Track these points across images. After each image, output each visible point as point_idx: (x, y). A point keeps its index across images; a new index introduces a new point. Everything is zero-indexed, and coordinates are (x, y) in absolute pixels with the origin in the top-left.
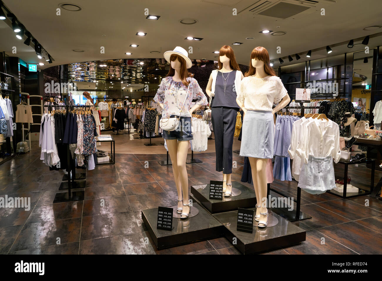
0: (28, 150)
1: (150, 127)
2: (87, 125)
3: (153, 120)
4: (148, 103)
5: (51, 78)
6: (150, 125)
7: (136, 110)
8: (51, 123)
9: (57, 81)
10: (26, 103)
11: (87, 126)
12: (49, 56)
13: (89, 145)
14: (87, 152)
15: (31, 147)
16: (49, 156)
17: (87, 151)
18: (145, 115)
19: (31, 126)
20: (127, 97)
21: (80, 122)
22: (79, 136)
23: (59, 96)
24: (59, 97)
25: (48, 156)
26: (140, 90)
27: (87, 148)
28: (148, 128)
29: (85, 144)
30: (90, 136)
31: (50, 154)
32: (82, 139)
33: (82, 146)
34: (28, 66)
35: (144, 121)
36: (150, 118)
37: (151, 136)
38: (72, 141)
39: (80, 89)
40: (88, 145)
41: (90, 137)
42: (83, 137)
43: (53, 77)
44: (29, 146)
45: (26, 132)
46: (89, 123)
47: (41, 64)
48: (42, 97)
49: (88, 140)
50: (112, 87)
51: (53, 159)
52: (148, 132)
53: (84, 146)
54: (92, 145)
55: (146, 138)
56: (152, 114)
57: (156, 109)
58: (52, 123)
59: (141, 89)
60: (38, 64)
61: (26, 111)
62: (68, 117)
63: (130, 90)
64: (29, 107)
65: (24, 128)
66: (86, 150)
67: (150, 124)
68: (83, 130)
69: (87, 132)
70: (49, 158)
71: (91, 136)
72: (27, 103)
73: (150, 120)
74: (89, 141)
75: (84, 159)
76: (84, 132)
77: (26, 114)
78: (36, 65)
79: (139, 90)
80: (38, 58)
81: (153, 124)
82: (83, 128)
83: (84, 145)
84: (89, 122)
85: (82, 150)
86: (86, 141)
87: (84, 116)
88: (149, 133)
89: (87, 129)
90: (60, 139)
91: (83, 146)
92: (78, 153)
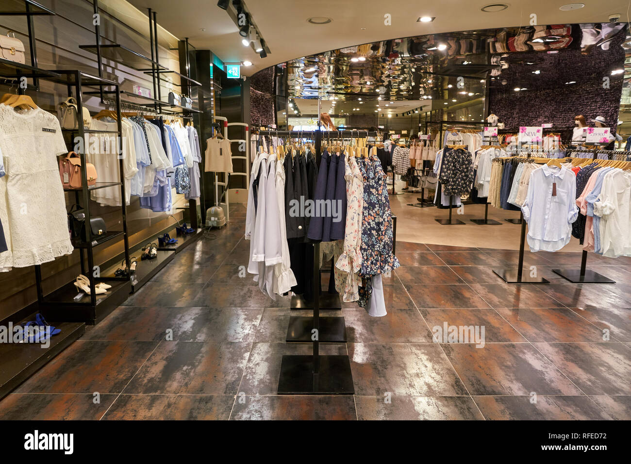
0: (224, 224)
1: (453, 186)
2: (373, 187)
3: (459, 171)
4: (438, 135)
5: (261, 94)
6: (453, 181)
7: (416, 150)
8: (276, 181)
9: (270, 98)
10: (221, 136)
11: (373, 191)
12: (262, 42)
13: (377, 248)
14: (371, 268)
15: (229, 216)
16: (271, 273)
17: (372, 263)
18: (443, 160)
19: (230, 176)
20: (382, 127)
21: (355, 179)
22: (353, 219)
23: (273, 125)
24: (273, 127)
25: (269, 271)
26: (406, 115)
27: (371, 255)
28: (450, 187)
29: (367, 244)
30: (381, 220)
31: (272, 267)
32: (360, 229)
33: (358, 248)
34: (225, 68)
35: (441, 173)
36: (454, 166)
37: (453, 204)
38: (331, 232)
39: (303, 115)
40: (373, 246)
41: (382, 223)
42: (361, 224)
43: (264, 92)
44: (225, 215)
45: (222, 189)
46: (380, 182)
47: (248, 64)
48: (247, 125)
49: (374, 232)
50: (358, 109)
51: (280, 279)
52: (448, 195)
53: (365, 250)
54: (384, 248)
55: (441, 207)
56: (459, 157)
57: (467, 148)
58: (279, 179)
59: (409, 112)
60: (242, 62)
61: (221, 149)
62: (324, 163)
63: (387, 114)
64: (226, 143)
65: (218, 181)
66: (367, 260)
67: (453, 178)
68: (362, 202)
69: (374, 207)
70: (270, 279)
71: (384, 219)
72: (223, 134)
73: (453, 171)
74: (378, 235)
75: (361, 285)
76: (365, 208)
77: (222, 156)
78: (239, 66)
79: (403, 114)
80: (243, 45)
81: (459, 180)
82: (362, 195)
83: (364, 246)
84: (379, 179)
85: (359, 260)
86: (371, 235)
87: (364, 162)
88: (448, 197)
89: (374, 199)
90: (300, 227)
91: (361, 248)
92: (347, 269)
